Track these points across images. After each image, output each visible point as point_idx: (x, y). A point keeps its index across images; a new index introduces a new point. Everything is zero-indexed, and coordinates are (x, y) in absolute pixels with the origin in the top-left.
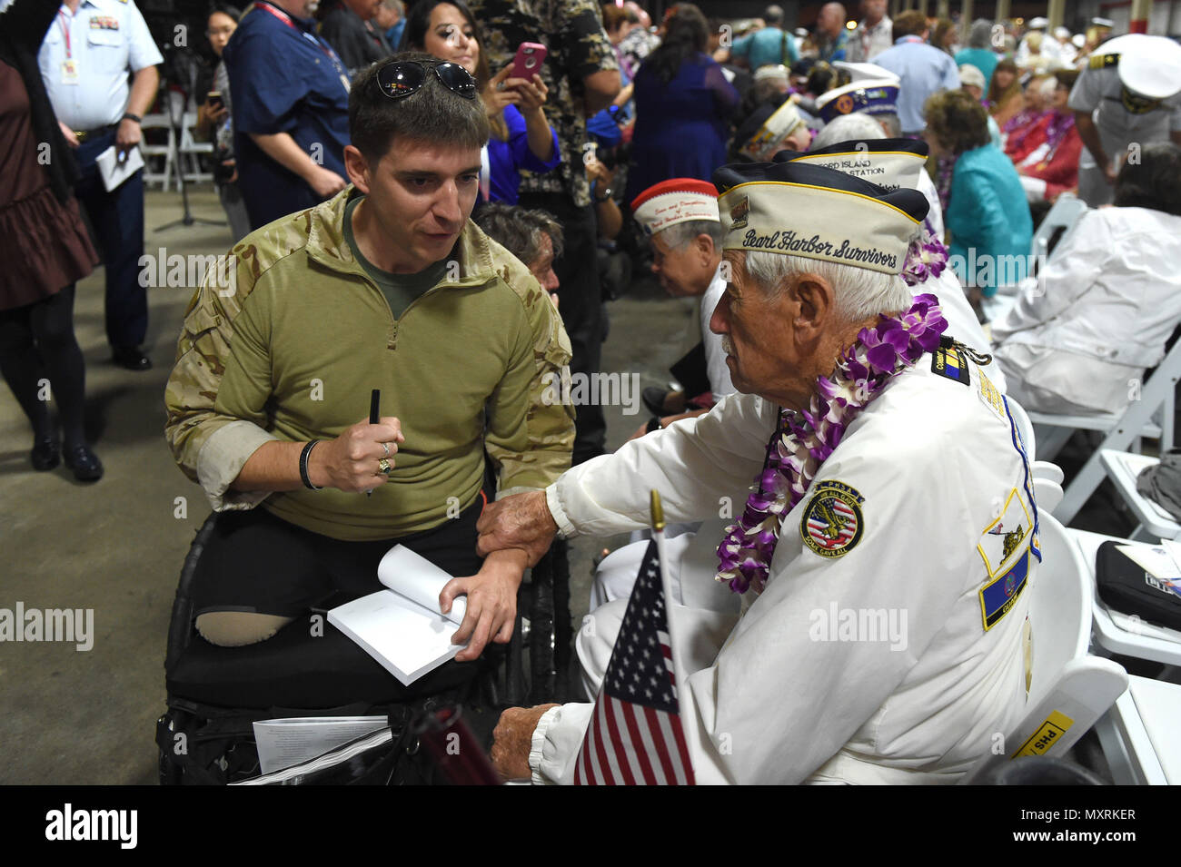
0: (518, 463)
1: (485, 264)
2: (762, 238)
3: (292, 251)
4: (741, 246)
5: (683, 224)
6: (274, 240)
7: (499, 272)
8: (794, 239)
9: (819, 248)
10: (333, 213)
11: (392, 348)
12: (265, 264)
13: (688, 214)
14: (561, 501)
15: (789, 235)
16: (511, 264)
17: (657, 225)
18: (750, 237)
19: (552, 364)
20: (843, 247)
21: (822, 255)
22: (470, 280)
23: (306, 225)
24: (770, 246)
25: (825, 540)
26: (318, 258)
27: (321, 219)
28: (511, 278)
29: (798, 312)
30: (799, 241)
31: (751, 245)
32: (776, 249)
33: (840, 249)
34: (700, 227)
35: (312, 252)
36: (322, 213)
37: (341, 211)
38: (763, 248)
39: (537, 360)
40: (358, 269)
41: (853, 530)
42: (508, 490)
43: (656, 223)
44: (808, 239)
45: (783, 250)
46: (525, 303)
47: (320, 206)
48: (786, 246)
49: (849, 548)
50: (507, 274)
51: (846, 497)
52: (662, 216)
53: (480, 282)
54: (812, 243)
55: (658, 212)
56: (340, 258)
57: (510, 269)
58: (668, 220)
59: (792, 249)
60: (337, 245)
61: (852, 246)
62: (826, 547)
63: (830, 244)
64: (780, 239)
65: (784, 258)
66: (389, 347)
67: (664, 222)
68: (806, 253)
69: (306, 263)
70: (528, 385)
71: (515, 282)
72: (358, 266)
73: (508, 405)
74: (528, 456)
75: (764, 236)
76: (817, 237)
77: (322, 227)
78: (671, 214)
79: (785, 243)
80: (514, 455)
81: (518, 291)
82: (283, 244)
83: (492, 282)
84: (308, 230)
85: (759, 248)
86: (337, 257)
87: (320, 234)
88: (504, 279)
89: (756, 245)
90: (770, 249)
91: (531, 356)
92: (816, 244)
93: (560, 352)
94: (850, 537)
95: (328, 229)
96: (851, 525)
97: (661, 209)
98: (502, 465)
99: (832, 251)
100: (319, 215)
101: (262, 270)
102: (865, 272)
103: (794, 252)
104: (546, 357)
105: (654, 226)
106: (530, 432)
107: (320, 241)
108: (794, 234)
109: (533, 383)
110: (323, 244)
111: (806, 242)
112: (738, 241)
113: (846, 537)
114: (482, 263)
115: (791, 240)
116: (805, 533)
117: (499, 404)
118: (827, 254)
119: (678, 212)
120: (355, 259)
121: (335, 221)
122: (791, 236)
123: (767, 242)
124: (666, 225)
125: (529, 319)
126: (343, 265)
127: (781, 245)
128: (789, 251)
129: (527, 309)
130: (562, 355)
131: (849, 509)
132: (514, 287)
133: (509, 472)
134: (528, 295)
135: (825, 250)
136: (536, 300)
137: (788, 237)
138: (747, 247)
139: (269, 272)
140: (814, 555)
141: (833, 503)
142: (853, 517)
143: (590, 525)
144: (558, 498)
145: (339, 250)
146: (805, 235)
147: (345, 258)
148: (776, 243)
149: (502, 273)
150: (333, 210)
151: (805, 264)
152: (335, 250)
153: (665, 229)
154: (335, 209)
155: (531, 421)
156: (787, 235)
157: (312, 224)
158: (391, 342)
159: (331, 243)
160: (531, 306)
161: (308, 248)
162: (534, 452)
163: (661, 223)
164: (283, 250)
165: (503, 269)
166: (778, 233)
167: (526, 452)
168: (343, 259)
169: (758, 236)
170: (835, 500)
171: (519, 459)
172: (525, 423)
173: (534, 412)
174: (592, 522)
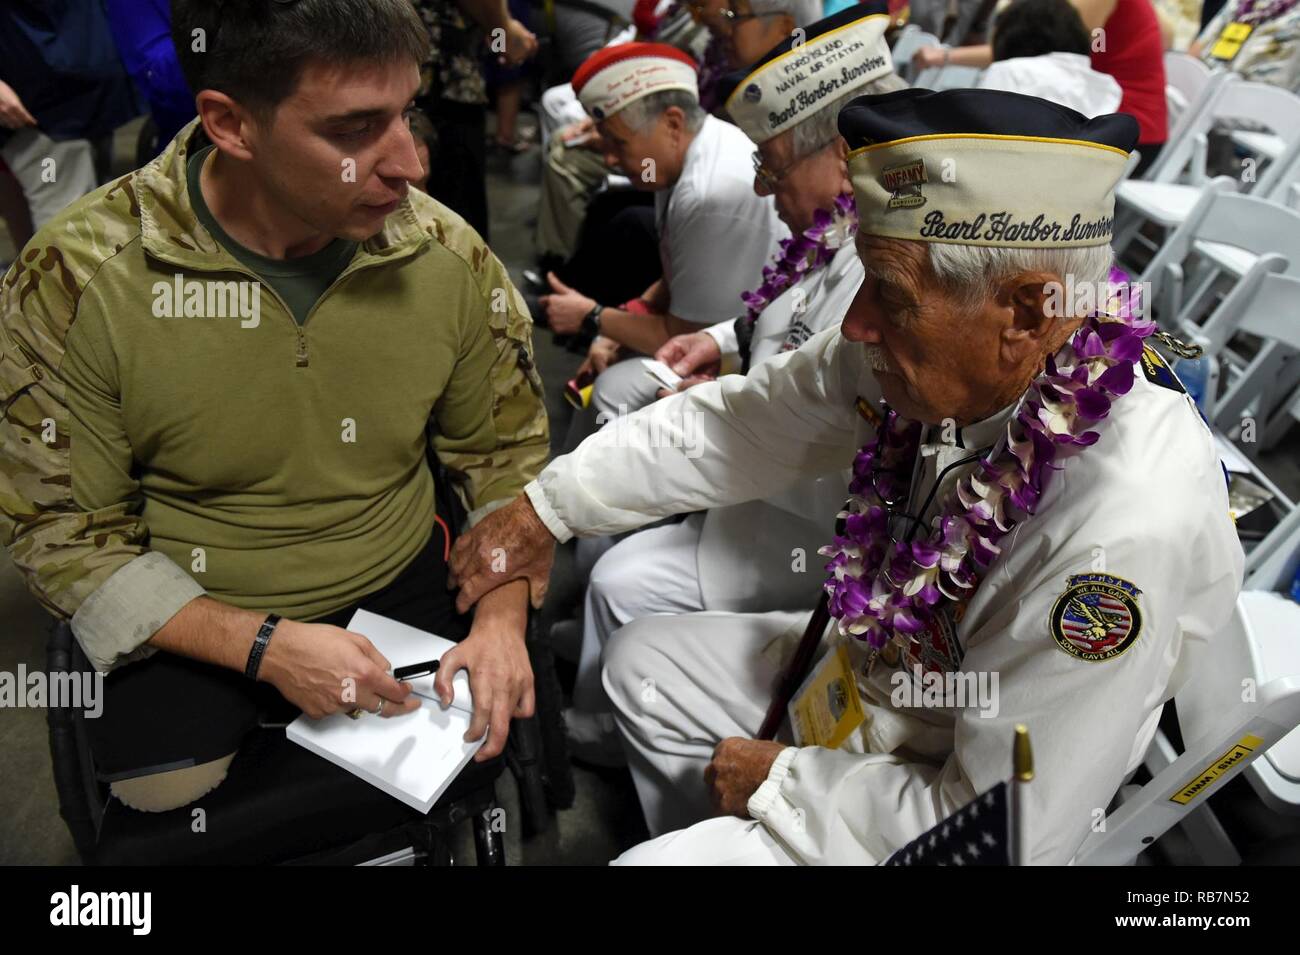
0: (488, 470)
1: (409, 223)
2: (957, 225)
3: (119, 249)
4: (917, 236)
5: (646, 98)
6: (85, 235)
7: (429, 230)
8: (1009, 225)
9: (1044, 233)
10: (168, 180)
11: (303, 364)
12: (82, 275)
13: (648, 86)
14: (555, 506)
15: (1000, 217)
16: (441, 215)
17: (613, 105)
18: (934, 222)
19: (515, 340)
20: (1073, 225)
21: (1049, 242)
22: (396, 250)
23: (128, 203)
24: (972, 236)
25: (1090, 642)
26: (164, 256)
27: (153, 193)
28: (446, 235)
29: (1010, 321)
30: (1015, 226)
31: (937, 234)
32: (982, 240)
33: (1069, 228)
34: (666, 99)
35: (153, 248)
36: (151, 182)
37: (182, 177)
38: (960, 239)
39: (497, 340)
40: (230, 262)
41: (1127, 628)
42: (483, 508)
43: (610, 102)
44: (1030, 223)
45: (994, 242)
46: (472, 268)
47: (144, 170)
48: (997, 235)
49: (1122, 648)
50: (440, 231)
51: (1116, 591)
52: (617, 92)
53: (408, 251)
54: (1034, 226)
55: (611, 88)
56: (197, 248)
57: (443, 222)
58: (626, 96)
59: (1006, 239)
60: (187, 229)
61: (1082, 222)
62: (1091, 650)
63: (1058, 224)
64: (987, 225)
65: (993, 252)
66: (299, 365)
67: (620, 99)
68: (1028, 243)
69: (143, 263)
70: (489, 371)
71: (453, 240)
72: (229, 257)
73: (465, 402)
74: (499, 458)
75: (960, 221)
76: (1041, 217)
77: (157, 204)
78: (628, 88)
79: (995, 231)
80: (480, 460)
81: (460, 253)
82: (102, 239)
83: (425, 248)
84: (135, 211)
85: (952, 240)
86: (193, 249)
87: (156, 217)
88: (439, 239)
89: (946, 235)
90: (971, 241)
91: (488, 335)
92: (1041, 227)
93: (521, 321)
94: (1122, 636)
95: (167, 207)
96: (1124, 623)
97: (613, 83)
98: (469, 477)
99: (1061, 234)
100: (148, 187)
101: (81, 283)
102: (1092, 250)
103: (1010, 243)
104: (508, 333)
105: (608, 106)
106: (498, 430)
107: (160, 228)
108: (1010, 216)
109: (494, 369)
110: (166, 231)
111: (1027, 227)
112: (911, 228)
113: (1118, 636)
114: (404, 221)
115: (1005, 225)
116: (1060, 637)
117: (452, 403)
118: (1055, 239)
119: (637, 83)
120: (220, 246)
121: (177, 194)
122: (1004, 220)
123: (963, 231)
124: (623, 103)
125: (479, 286)
126: (206, 260)
127: (990, 234)
128: (1003, 242)
129: (475, 274)
130: (523, 325)
131: (1121, 604)
132: (454, 248)
133: (481, 484)
134: (474, 254)
135: (1052, 235)
136: (483, 260)
137: (999, 222)
138: (929, 238)
139: (92, 284)
140: (1073, 659)
141: (1098, 599)
142: (1128, 613)
143: (597, 530)
144: (550, 504)
145: (194, 237)
146: (1023, 216)
147: (205, 248)
148: (981, 231)
149: (434, 231)
150: (167, 175)
151: (1024, 255)
152: (186, 238)
153: (624, 109)
154: (171, 173)
155: (500, 417)
156: (997, 219)
157: (141, 202)
158: (301, 357)
159: (177, 227)
160: (480, 270)
161: (147, 243)
162: (505, 451)
163: (617, 102)
164: (103, 248)
165: (433, 224)
166: (983, 216)
167: (496, 452)
168: (203, 250)
169: (948, 220)
170: (1102, 596)
171: (488, 464)
172: (492, 422)
173: (501, 404)
174: (598, 527)
